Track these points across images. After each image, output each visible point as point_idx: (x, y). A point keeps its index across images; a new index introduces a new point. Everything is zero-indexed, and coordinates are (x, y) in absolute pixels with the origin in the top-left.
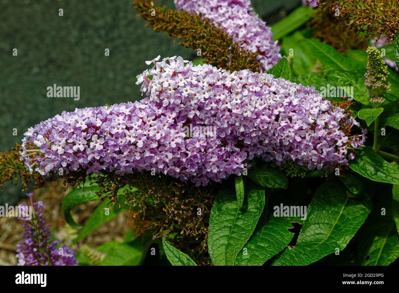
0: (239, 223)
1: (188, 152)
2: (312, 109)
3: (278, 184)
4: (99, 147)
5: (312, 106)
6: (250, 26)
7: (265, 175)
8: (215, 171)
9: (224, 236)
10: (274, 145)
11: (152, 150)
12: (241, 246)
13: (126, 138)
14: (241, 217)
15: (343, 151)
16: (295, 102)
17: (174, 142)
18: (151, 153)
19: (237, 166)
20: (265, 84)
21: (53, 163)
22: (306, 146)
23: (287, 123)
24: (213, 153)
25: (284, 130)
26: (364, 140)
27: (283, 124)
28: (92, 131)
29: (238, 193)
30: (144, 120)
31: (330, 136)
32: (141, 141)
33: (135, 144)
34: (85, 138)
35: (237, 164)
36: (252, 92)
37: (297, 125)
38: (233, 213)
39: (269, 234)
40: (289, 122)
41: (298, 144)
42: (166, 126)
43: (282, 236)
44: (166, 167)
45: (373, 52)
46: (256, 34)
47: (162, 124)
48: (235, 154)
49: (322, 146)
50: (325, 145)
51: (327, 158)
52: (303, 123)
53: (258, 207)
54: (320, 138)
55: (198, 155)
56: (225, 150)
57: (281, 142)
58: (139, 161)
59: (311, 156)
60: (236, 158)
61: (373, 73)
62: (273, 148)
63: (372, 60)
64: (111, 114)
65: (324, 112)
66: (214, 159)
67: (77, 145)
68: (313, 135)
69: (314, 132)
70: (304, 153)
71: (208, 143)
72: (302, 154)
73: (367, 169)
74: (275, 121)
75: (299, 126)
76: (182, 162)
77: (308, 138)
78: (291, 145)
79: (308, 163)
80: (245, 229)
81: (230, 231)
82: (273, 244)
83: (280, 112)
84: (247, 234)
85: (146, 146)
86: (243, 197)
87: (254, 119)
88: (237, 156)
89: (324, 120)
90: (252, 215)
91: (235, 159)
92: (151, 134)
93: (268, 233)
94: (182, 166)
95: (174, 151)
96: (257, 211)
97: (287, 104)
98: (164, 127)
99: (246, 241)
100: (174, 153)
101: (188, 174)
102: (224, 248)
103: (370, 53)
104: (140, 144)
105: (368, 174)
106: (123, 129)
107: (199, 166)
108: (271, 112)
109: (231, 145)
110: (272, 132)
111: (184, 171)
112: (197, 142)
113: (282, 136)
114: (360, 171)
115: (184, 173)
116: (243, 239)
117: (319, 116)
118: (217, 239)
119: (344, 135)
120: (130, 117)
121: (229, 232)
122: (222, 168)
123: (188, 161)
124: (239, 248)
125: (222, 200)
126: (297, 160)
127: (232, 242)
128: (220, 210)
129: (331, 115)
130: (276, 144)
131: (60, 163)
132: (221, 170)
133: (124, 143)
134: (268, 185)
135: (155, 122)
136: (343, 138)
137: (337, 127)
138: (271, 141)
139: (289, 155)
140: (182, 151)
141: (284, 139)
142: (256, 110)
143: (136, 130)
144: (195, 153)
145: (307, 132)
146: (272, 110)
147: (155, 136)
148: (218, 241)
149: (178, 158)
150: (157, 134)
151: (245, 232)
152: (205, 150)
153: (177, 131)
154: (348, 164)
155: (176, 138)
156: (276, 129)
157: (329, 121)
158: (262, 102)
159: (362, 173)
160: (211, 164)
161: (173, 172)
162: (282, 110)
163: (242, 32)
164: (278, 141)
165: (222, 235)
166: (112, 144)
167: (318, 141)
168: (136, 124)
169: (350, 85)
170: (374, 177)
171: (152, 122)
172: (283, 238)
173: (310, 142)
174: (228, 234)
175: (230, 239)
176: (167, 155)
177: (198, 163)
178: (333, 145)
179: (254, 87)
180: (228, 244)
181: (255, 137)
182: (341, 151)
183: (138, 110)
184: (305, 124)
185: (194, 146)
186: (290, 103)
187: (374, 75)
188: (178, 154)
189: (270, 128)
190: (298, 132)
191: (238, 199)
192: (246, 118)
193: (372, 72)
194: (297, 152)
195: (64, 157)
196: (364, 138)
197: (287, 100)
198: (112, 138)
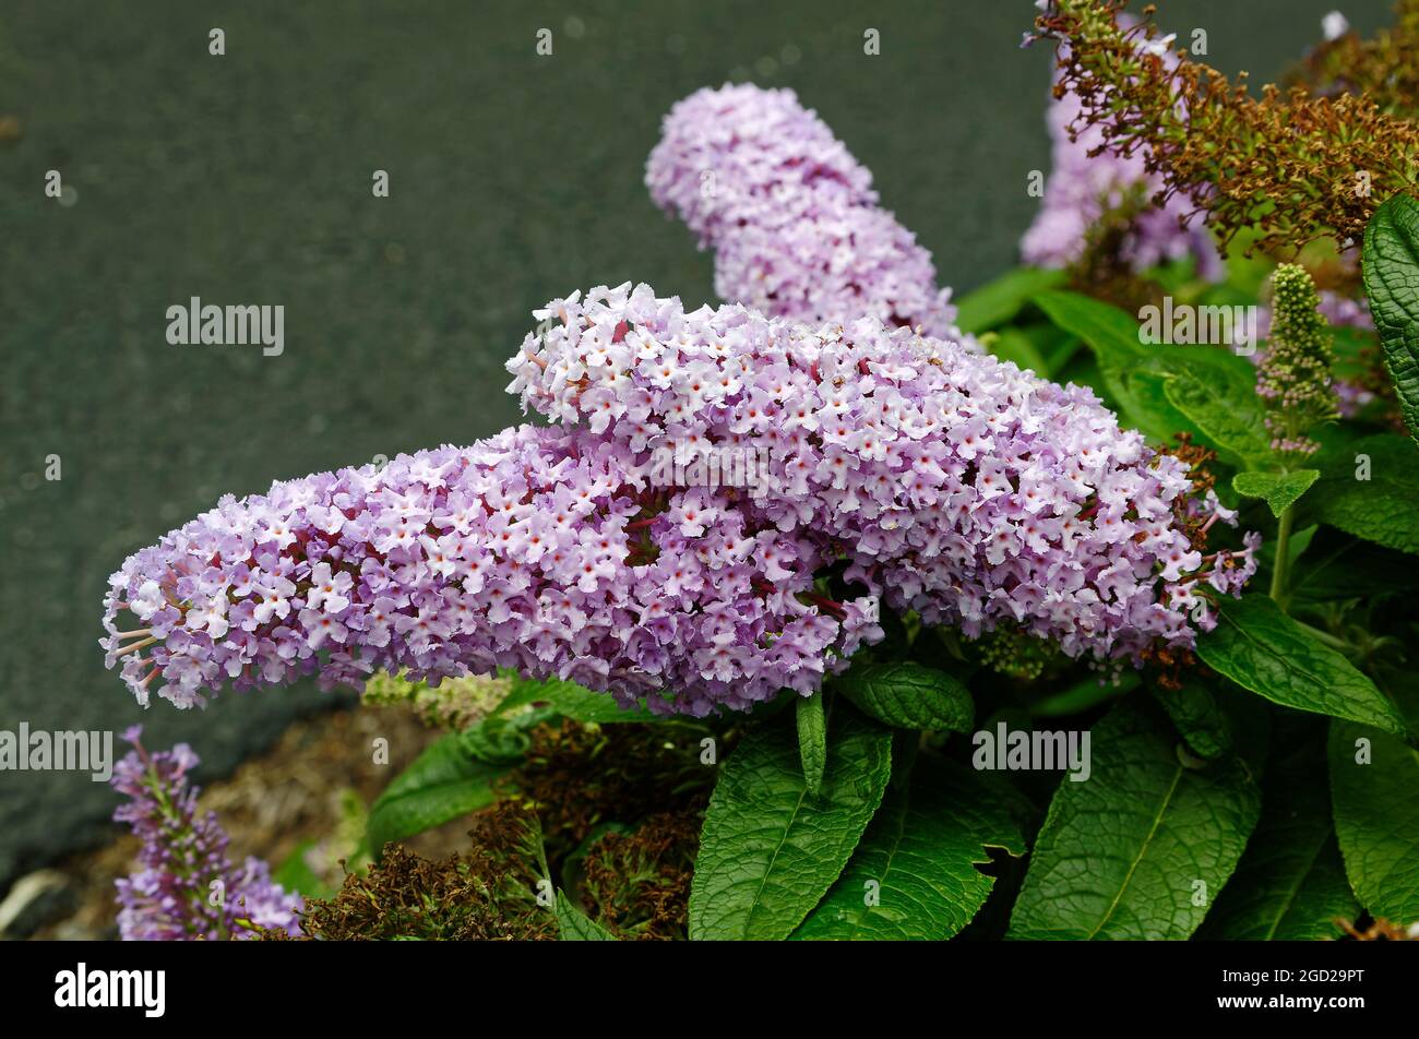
0: (801, 841)
1: (638, 609)
2: (1085, 453)
3: (939, 717)
4: (337, 603)
5: (1085, 442)
6: (867, 240)
7: (897, 688)
8: (727, 676)
9: (744, 882)
10: (957, 564)
11: (517, 602)
12: (796, 917)
13: (429, 562)
14: (809, 821)
15: (1183, 600)
16: (1030, 426)
17: (593, 574)
18: (515, 608)
19: (801, 662)
20: (931, 362)
21: (198, 669)
22: (1062, 575)
23: (1003, 490)
24: (722, 617)
25: (990, 514)
26: (1252, 568)
27: (990, 493)
28: (319, 549)
29: (805, 748)
30: (491, 503)
31: (1142, 544)
32: (478, 571)
33: (457, 583)
34: (292, 577)
35: (802, 656)
36: (890, 381)
37: (1036, 498)
38: (783, 808)
39: (909, 879)
40: (1010, 488)
41: (1037, 567)
42: (567, 522)
43: (954, 885)
44: (565, 658)
45: (1295, 280)
46: (884, 266)
47: (554, 515)
48: (797, 623)
49: (1111, 576)
50: (1123, 574)
51: (1126, 621)
52: (1055, 493)
53: (866, 790)
54: (1108, 549)
55: (674, 620)
56: (764, 607)
57: (980, 556)
58: (472, 639)
59: (1078, 607)
60: (800, 635)
61: (1287, 354)
62: (951, 575)
63: (1286, 311)
64: (380, 487)
65: (1123, 467)
66: (726, 638)
67: (267, 601)
68: (1087, 535)
69: (1093, 528)
70: (1052, 596)
71: (707, 583)
72: (1049, 599)
73: (1258, 666)
74: (963, 483)
75: (1043, 504)
76: (618, 641)
77: (1070, 545)
78: (1011, 569)
79: (1064, 633)
80: (816, 861)
81: (768, 866)
82: (922, 913)
83: (980, 453)
84: (821, 876)
85: (493, 587)
86: (822, 760)
87: (895, 470)
88: (805, 632)
89: (1125, 490)
90: (844, 815)
91: (798, 642)
92: (512, 546)
93: (905, 875)
94: (619, 655)
95: (592, 604)
96: (861, 802)
97: (1006, 429)
98: (559, 524)
99: (817, 900)
100: (590, 612)
101: (636, 680)
102: (742, 921)
103: (1284, 284)
104: (474, 584)
105: (1258, 682)
106: (416, 535)
107: (673, 659)
108: (949, 452)
109: (784, 593)
110: (953, 517)
111: (623, 672)
112: (673, 578)
113: (985, 535)
114: (1234, 670)
115: (622, 678)
116: (807, 891)
117: (1109, 477)
118: (720, 893)
119: (1187, 545)
120: (443, 492)
121: (762, 868)
122: (750, 668)
123: (638, 639)
124: (790, 923)
125: (753, 763)
126: (1031, 619)
127: (768, 903)
128: (739, 795)
129: (1145, 476)
130: (962, 560)
131: (221, 665)
132: (748, 675)
133: (422, 582)
134: (906, 720)
135: (528, 507)
136: (1183, 555)
137: (1166, 516)
138: (947, 552)
139: (1003, 601)
140: (618, 607)
141: (991, 545)
142: (904, 441)
143: (463, 536)
144: (662, 613)
145: (1067, 525)
146: (956, 446)
147: (525, 551)
148: (723, 900)
149: (604, 628)
150: (532, 546)
151: (814, 871)
152: (696, 606)
153: (602, 537)
154: (1194, 644)
155: (598, 561)
156: (965, 508)
157: (1141, 497)
158: (924, 417)
159: (1240, 679)
160: (714, 651)
161: (589, 674)
162: (987, 445)
163: (841, 255)
164: (973, 551)
165: (738, 877)
166: (381, 587)
167: (1101, 561)
168: (462, 514)
169: (1203, 400)
170: (1279, 693)
171: (516, 509)
172: (958, 892)
173: (1076, 558)
174: (758, 876)
175: (764, 890)
176: (566, 617)
177: (671, 647)
178: (1148, 579)
179: (896, 367)
180: (755, 907)
181: (893, 532)
182: (1177, 600)
183: (474, 469)
184: (1062, 499)
185: (660, 590)
186: (1015, 428)
187: (1289, 361)
188: (605, 615)
189: (947, 504)
190: (1039, 524)
191: (804, 767)
192: (866, 467)
193: (1285, 350)
194: (1032, 591)
195: (230, 645)
196: (1249, 561)
197: (1007, 417)
198: (382, 568)
